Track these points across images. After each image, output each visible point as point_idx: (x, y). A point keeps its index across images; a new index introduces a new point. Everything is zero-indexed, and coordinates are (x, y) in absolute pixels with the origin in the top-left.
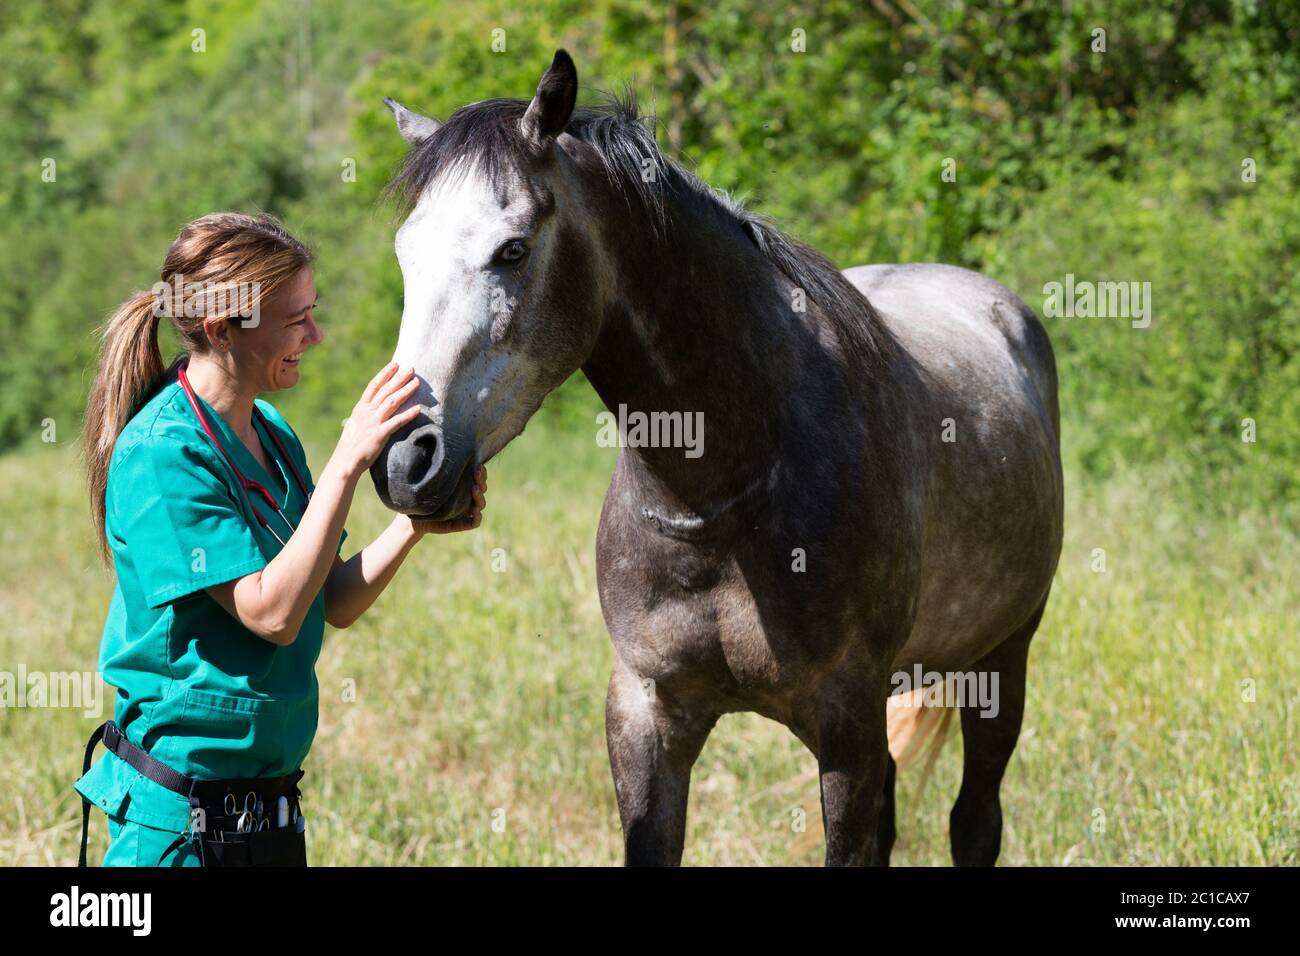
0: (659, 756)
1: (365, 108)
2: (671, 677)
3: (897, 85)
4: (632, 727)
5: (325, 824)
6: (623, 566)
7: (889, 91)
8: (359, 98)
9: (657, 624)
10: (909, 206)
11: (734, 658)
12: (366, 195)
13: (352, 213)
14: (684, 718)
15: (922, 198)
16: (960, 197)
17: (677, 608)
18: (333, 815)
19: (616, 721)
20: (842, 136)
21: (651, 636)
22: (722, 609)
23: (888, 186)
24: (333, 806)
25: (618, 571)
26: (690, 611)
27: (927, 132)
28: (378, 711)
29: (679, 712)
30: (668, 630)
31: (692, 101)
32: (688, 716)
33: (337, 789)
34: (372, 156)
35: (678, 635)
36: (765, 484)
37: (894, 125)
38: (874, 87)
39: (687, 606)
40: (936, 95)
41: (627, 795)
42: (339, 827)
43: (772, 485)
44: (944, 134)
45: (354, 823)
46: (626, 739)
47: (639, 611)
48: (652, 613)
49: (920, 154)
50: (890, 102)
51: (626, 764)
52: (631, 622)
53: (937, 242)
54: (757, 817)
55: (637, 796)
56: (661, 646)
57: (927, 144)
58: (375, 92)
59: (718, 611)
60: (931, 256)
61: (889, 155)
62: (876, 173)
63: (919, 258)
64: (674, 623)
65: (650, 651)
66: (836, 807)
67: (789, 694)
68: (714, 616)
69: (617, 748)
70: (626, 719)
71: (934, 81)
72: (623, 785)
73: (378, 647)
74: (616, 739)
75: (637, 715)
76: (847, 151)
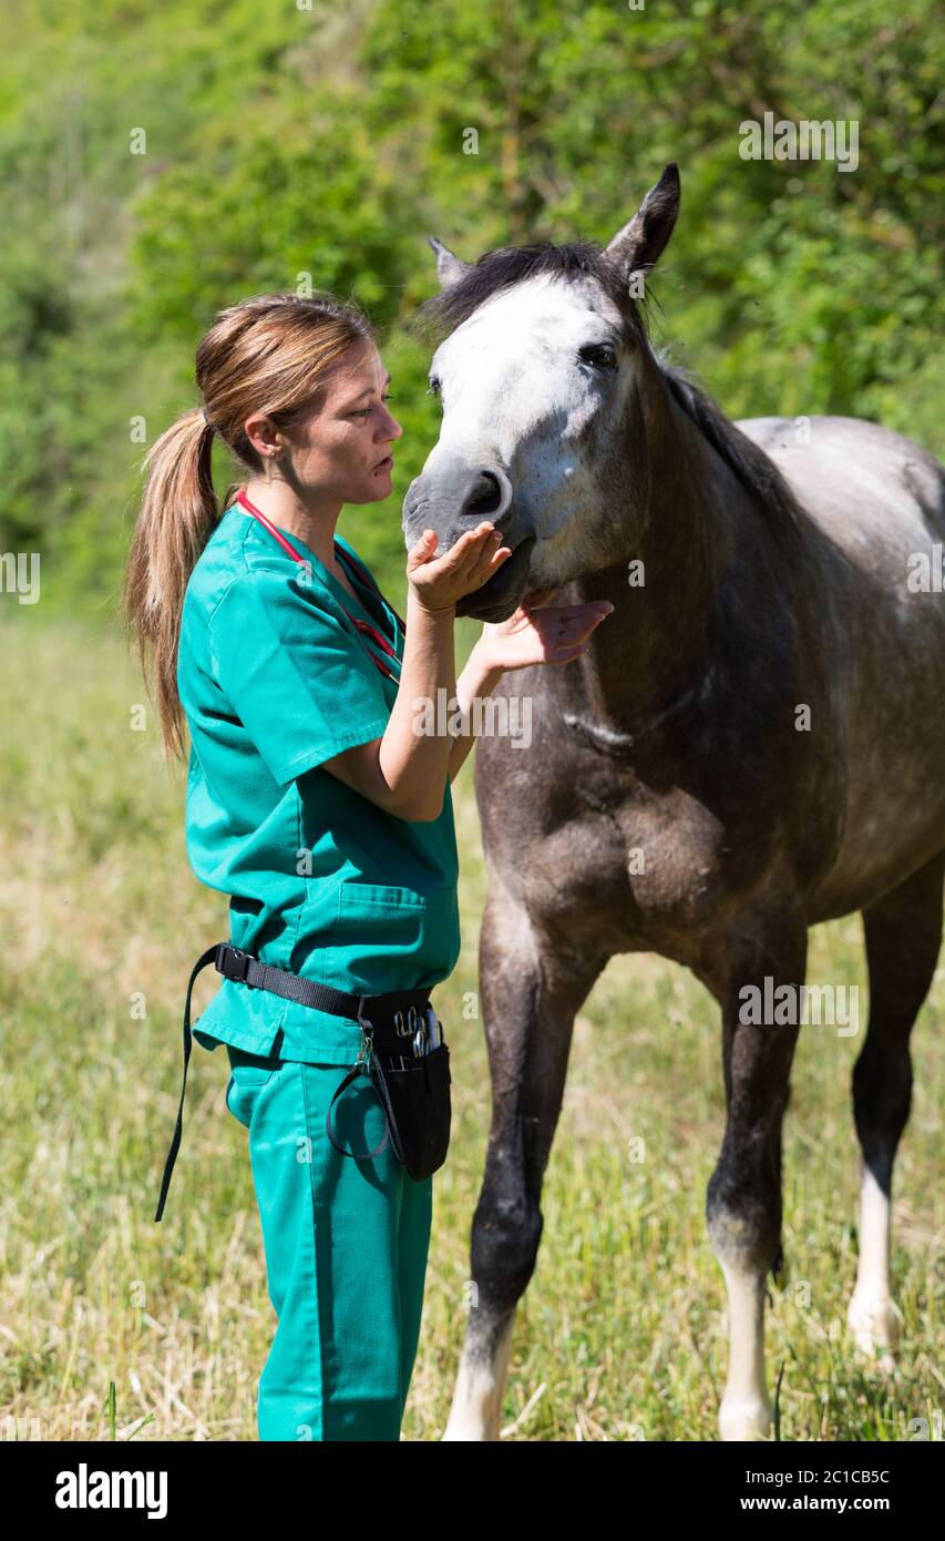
0: (542, 999)
1: (147, 227)
2: (566, 914)
3: (779, 206)
4: (512, 964)
5: (107, 1074)
6: (521, 782)
7: (769, 214)
8: (141, 216)
9: (555, 850)
10: (791, 350)
11: (643, 892)
12: (147, 329)
13: (128, 353)
14: (573, 959)
15: (807, 341)
16: (853, 340)
17: (580, 832)
18: (117, 1064)
19: (493, 957)
20: (714, 267)
21: (547, 865)
22: (632, 836)
23: (768, 325)
24: (116, 1053)
25: (514, 787)
26: (596, 835)
27: (815, 264)
28: (167, 941)
29: (569, 952)
30: (567, 857)
31: (535, 223)
32: (580, 957)
33: (120, 1032)
34: (154, 285)
35: (580, 864)
36: (698, 694)
37: (776, 253)
38: (754, 209)
39: (592, 830)
40: (826, 218)
41: (501, 1044)
42: (122, 1076)
43: (705, 694)
44: (834, 265)
45: (141, 1073)
46: (504, 978)
47: (535, 834)
48: (551, 837)
49: (805, 288)
50: (770, 227)
51: (503, 1008)
52: (523, 848)
53: (824, 393)
54: (617, 1071)
55: (513, 1046)
56: (557, 877)
57: (815, 277)
58: (158, 208)
59: (627, 837)
60: (817, 408)
61: (770, 290)
62: (752, 311)
63: (802, 411)
64: (575, 849)
65: (545, 882)
66: (745, 1062)
67: (704, 932)
68: (621, 844)
69: (492, 989)
70: (505, 955)
71: (823, 203)
72: (497, 1033)
73: (163, 866)
74: (492, 978)
75: (517, 951)
76: (719, 284)
